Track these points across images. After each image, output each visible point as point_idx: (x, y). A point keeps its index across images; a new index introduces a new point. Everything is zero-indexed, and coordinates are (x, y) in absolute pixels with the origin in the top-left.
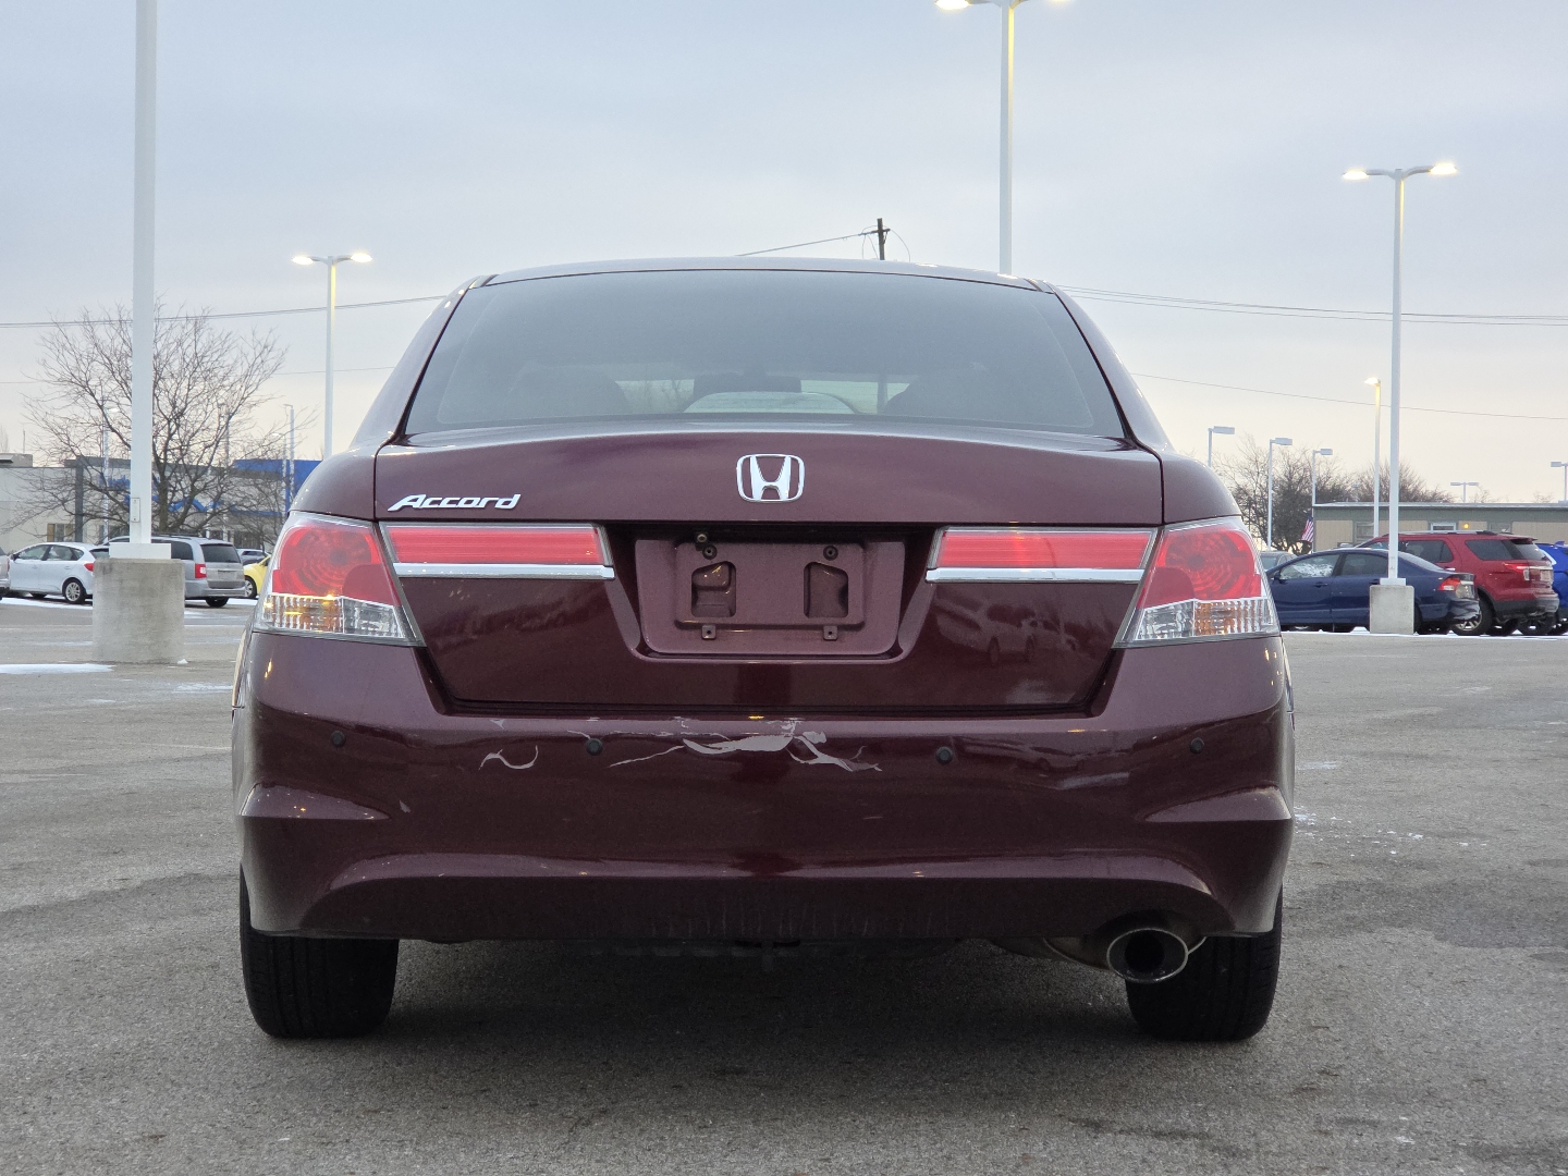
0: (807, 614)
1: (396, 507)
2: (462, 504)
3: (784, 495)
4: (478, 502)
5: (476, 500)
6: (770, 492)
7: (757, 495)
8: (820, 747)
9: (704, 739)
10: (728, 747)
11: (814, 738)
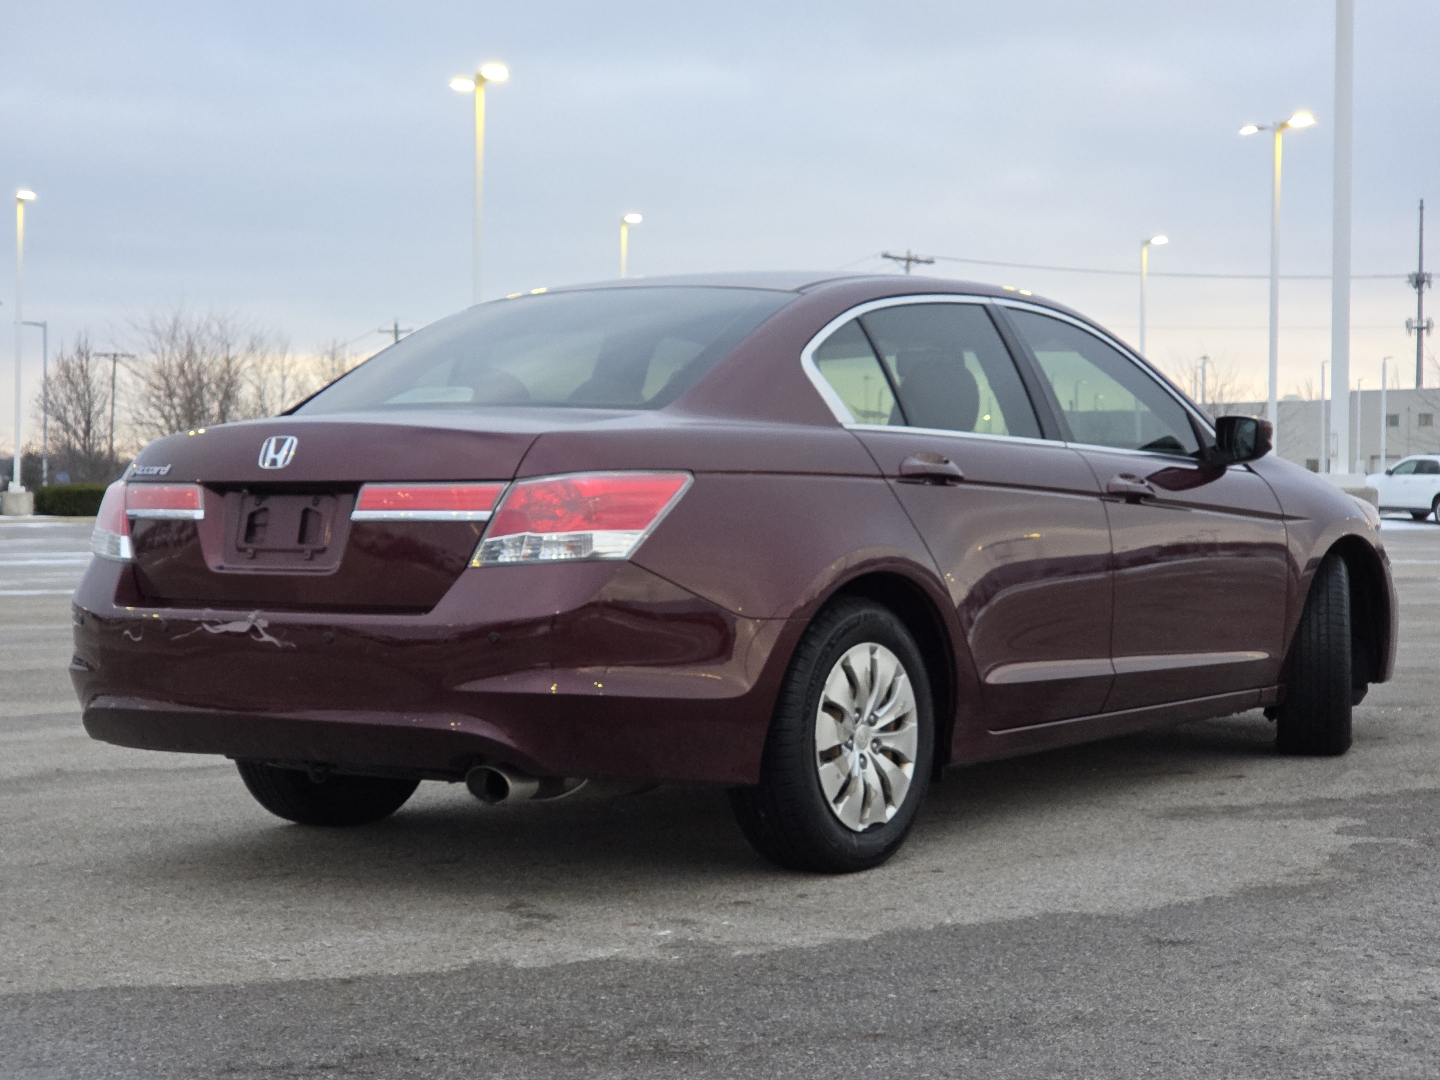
0: (300, 542)
2: (150, 471)
3: (280, 464)
4: (155, 470)
6: (274, 462)
7: (267, 464)
8: (265, 630)
9: (212, 623)
10: (223, 628)
11: (262, 624)
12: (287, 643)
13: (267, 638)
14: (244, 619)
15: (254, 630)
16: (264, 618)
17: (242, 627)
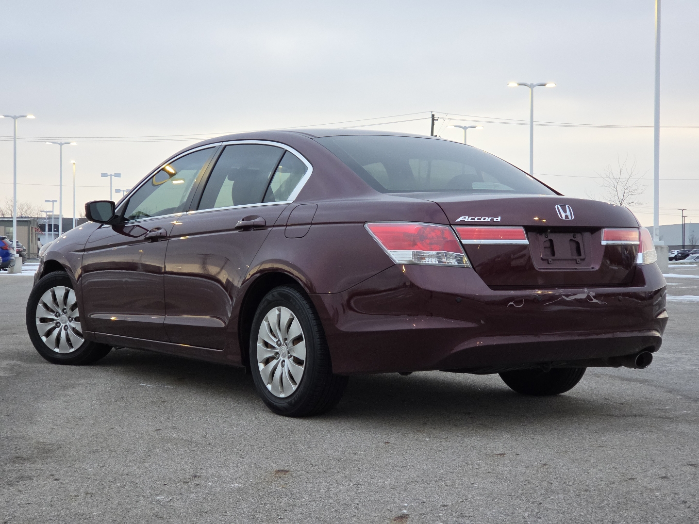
0: (572, 256)
1: (458, 220)
2: (482, 220)
3: (570, 219)
4: (488, 219)
5: (487, 218)
6: (567, 216)
7: (564, 218)
8: (594, 297)
9: (567, 296)
10: (573, 298)
11: (592, 294)
12: (604, 303)
13: (595, 301)
14: (584, 292)
15: (588, 296)
16: (593, 291)
17: (583, 296)
